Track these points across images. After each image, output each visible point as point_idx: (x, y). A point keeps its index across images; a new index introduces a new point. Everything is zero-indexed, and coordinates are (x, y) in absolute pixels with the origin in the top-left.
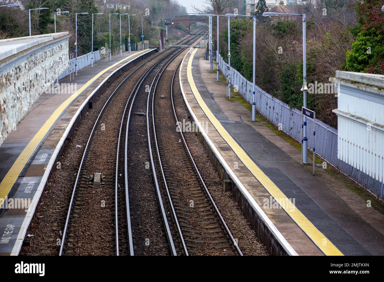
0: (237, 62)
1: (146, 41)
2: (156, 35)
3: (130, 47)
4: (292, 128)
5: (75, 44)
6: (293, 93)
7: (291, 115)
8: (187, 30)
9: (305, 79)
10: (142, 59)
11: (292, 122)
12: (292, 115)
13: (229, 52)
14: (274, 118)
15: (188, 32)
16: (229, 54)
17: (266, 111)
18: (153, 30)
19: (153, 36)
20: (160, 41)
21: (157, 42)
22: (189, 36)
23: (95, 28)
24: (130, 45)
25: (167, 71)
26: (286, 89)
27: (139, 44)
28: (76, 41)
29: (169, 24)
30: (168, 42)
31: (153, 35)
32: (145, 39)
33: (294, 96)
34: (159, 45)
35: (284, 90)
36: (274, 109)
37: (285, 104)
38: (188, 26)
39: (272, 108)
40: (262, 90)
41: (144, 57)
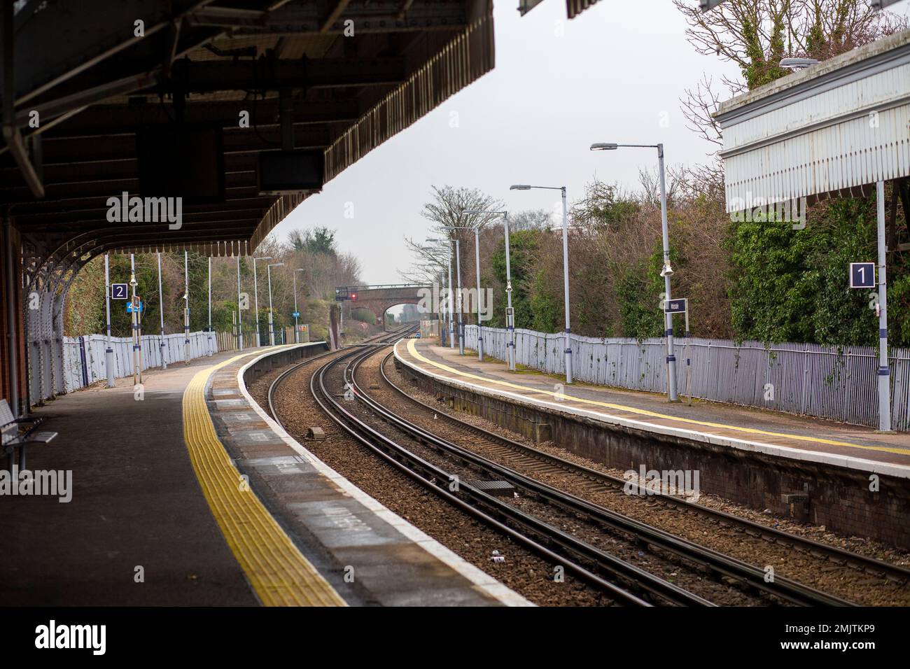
0: (521, 314)
1: (303, 326)
2: (322, 318)
3: (273, 334)
4: (643, 375)
5: (185, 297)
6: (641, 313)
7: (642, 351)
8: (379, 322)
9: (667, 254)
10: (302, 357)
11: (643, 365)
12: (644, 351)
13: (509, 283)
14: (608, 374)
15: (381, 327)
16: (509, 287)
17: (591, 372)
18: (313, 306)
19: (314, 321)
20: (331, 330)
21: (324, 333)
22: (383, 333)
23: (213, 279)
24: (272, 331)
25: (361, 368)
26: (630, 310)
27: (290, 331)
28: (187, 291)
29: (346, 298)
30: (345, 339)
31: (315, 317)
32: (301, 321)
33: (646, 318)
34: (329, 337)
35: (627, 314)
36: (606, 360)
37: (629, 339)
38: (381, 314)
39: (602, 360)
40: (581, 337)
41: (305, 352)
